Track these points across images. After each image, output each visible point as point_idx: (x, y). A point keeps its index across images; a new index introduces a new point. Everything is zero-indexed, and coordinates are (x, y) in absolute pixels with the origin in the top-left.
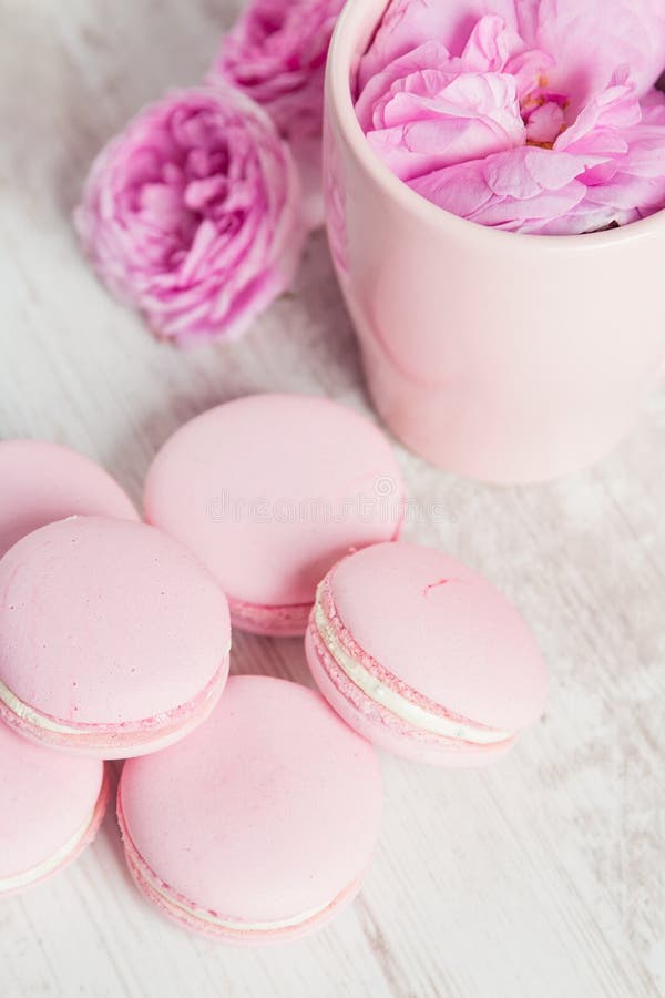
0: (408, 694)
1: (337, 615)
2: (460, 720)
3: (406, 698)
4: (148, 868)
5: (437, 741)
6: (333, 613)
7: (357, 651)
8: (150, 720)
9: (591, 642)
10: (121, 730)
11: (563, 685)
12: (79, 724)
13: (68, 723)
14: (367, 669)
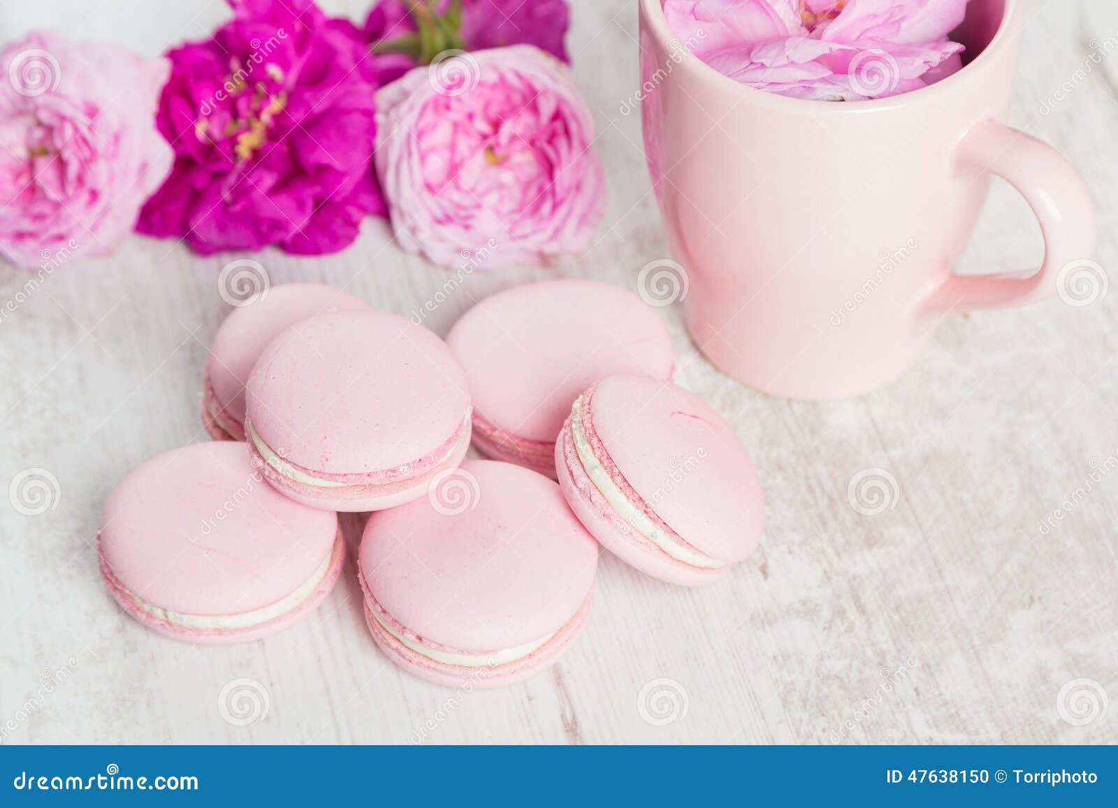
0: (619, 479)
1: (589, 404)
2: (656, 519)
3: (616, 484)
4: (372, 595)
5: (631, 534)
6: (587, 401)
7: (591, 432)
8: (394, 471)
9: (824, 523)
10: (368, 480)
11: (790, 552)
12: (331, 475)
13: (320, 474)
14: (593, 449)
